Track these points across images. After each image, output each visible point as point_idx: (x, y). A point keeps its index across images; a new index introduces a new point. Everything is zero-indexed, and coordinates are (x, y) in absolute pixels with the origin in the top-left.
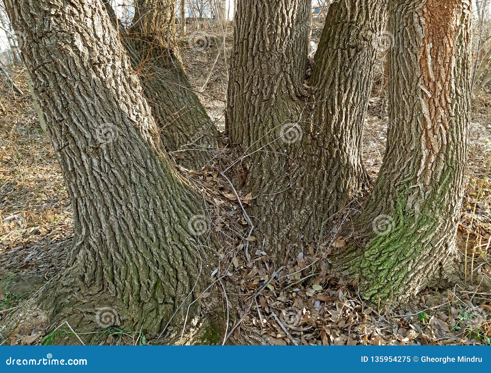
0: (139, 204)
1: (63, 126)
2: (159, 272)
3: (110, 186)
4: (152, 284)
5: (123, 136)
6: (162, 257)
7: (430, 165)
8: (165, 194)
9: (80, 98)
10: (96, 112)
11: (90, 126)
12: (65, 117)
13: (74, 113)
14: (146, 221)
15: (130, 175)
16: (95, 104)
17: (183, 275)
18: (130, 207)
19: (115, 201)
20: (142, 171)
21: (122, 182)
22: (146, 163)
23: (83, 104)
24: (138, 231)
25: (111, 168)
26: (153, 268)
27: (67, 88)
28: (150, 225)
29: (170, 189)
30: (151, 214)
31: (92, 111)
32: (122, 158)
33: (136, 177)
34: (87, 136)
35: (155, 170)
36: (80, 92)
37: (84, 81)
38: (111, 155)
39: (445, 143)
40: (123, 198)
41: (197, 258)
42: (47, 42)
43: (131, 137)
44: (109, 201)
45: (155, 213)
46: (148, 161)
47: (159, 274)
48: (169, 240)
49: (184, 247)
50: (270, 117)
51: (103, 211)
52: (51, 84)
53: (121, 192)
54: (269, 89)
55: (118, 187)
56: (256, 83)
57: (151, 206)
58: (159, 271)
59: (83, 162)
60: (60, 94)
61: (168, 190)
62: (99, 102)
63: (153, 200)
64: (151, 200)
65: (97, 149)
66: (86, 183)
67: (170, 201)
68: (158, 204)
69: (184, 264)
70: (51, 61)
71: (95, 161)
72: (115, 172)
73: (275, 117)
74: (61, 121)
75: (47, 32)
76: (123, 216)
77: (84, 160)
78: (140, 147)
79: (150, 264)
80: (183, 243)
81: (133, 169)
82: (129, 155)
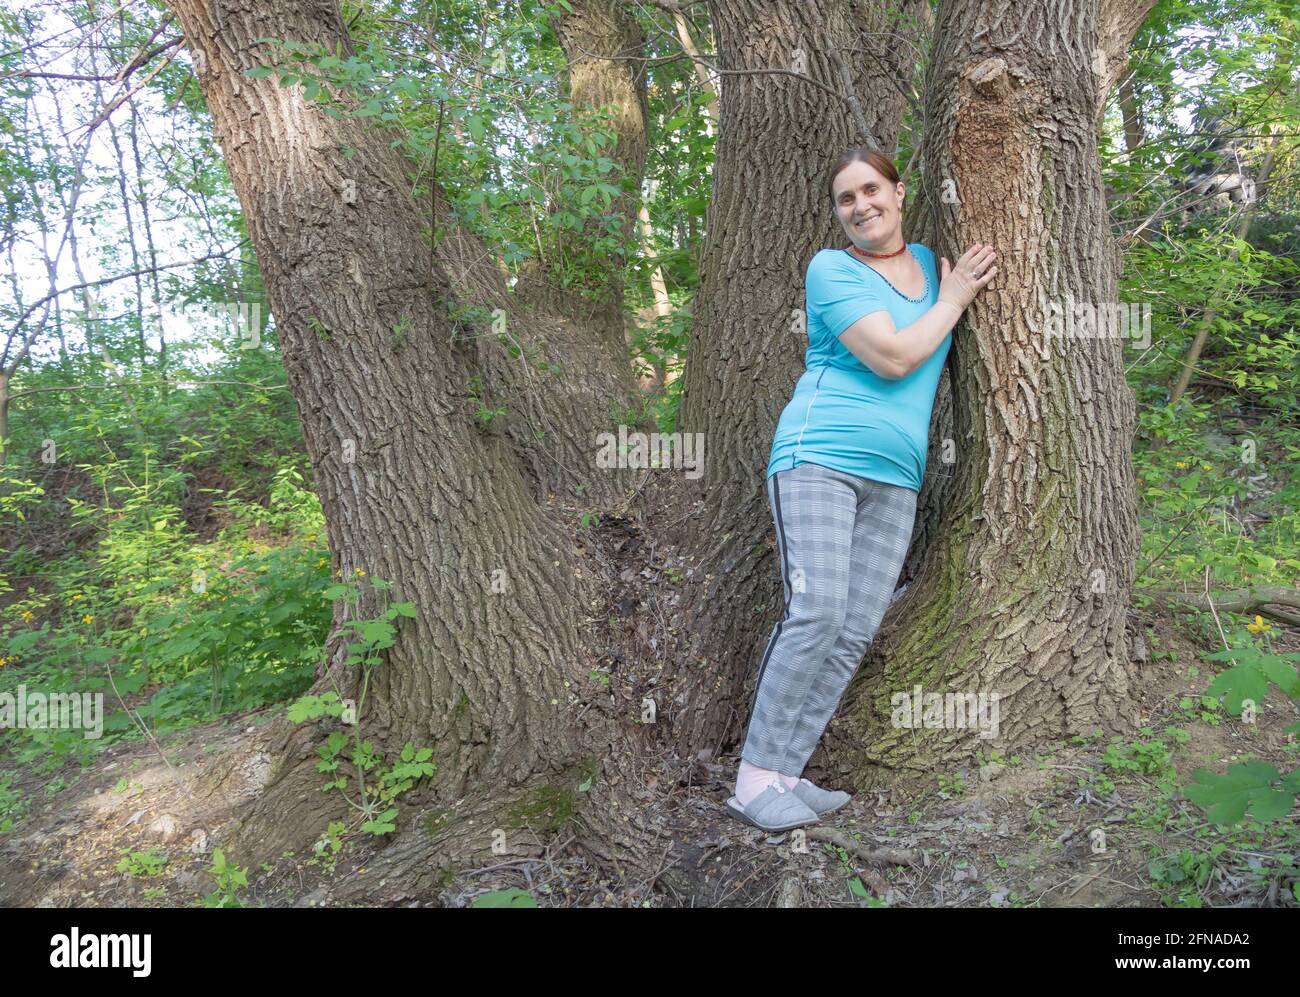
0: (442, 557)
1: (323, 418)
2: (467, 683)
3: (392, 523)
4: (452, 704)
5: (423, 432)
6: (475, 657)
7: (1006, 468)
8: (495, 542)
9: (351, 367)
10: (379, 391)
11: (367, 415)
12: (326, 401)
13: (341, 393)
14: (453, 589)
15: (430, 503)
16: (377, 375)
17: (508, 692)
18: (425, 562)
19: (399, 551)
20: (453, 496)
21: (415, 517)
22: (463, 482)
23: (356, 377)
24: (436, 608)
25: (397, 490)
26: (455, 676)
27: (332, 349)
28: (457, 597)
29: (507, 535)
30: (462, 577)
31: (371, 388)
32: (419, 473)
33: (440, 507)
34: (359, 433)
35: (479, 498)
36: (353, 356)
37: (360, 335)
38: (400, 467)
39: (1035, 417)
40: (414, 545)
41: (542, 664)
42: (305, 272)
43: (438, 436)
44: (390, 552)
45: (471, 576)
46: (468, 480)
47: (466, 688)
48: (493, 627)
49: (517, 642)
50: (749, 401)
51: (378, 570)
52: (307, 344)
53: (412, 535)
54: (753, 345)
55: (407, 525)
56: (728, 334)
57: (464, 560)
58: (465, 681)
59: (351, 481)
60: (320, 361)
61: (504, 537)
62: (384, 371)
63: (470, 552)
64: (466, 551)
65: (376, 455)
66: (353, 518)
67: (504, 557)
68: (479, 559)
69: (513, 673)
70: (308, 303)
71: (370, 479)
72: (404, 497)
73: (760, 402)
74: (319, 410)
75: (303, 255)
76: (412, 580)
77: (353, 478)
78: (455, 454)
79: (451, 668)
80: (518, 634)
81: (436, 493)
82: (432, 467)
